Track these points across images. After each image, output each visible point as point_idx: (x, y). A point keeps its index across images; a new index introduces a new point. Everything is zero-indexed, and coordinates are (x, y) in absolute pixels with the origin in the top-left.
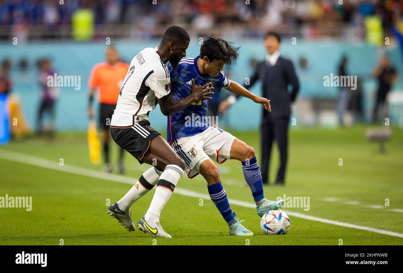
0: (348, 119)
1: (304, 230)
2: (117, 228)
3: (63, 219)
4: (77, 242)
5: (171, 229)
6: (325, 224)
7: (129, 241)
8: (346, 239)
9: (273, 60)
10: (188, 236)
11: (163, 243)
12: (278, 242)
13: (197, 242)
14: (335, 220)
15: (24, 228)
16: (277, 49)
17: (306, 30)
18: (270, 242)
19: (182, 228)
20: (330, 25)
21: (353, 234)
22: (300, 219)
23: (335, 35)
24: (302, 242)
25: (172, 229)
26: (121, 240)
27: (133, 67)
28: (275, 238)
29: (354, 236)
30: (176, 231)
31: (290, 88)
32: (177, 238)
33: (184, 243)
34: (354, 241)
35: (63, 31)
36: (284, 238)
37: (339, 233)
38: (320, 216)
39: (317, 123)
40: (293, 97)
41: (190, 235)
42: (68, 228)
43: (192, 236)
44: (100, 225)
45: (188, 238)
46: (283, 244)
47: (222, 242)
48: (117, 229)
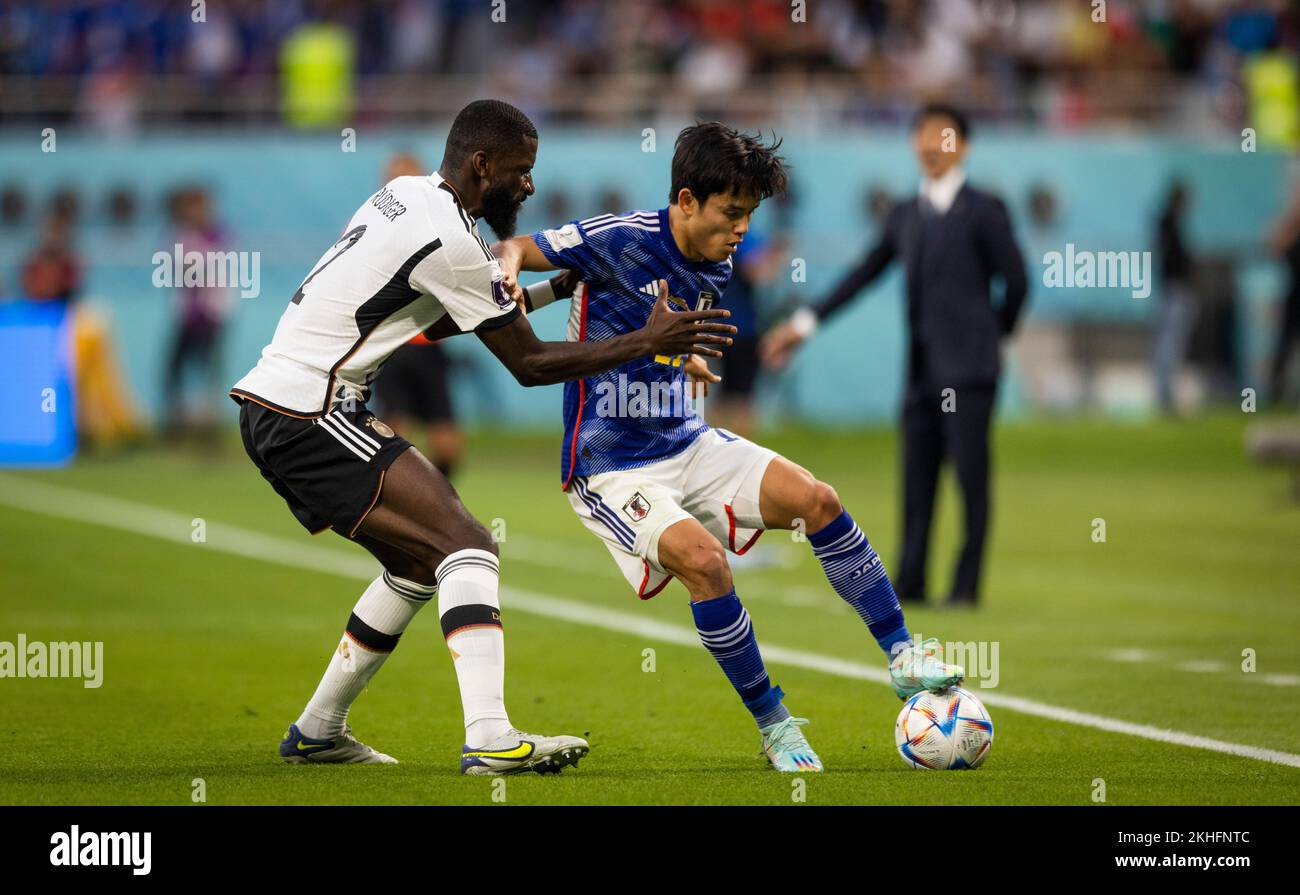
0: (1190, 390)
1: (1044, 753)
2: (428, 745)
3: (250, 713)
4: (295, 788)
5: (605, 749)
6: (1112, 734)
7: (469, 787)
8: (1183, 786)
9: (942, 194)
10: (664, 771)
11: (579, 794)
12: (958, 795)
13: (690, 793)
14: (1144, 721)
15: (124, 744)
16: (954, 159)
17: (1053, 100)
18: (930, 793)
19: (641, 745)
20: (1132, 83)
21: (1206, 770)
22: (1029, 720)
23: (1147, 114)
24: (1036, 795)
25: (608, 749)
26: (440, 786)
27: (361, 229)
28: (948, 780)
29: (1206, 774)
30: (624, 755)
31: (998, 290)
32: (626, 777)
33: (650, 795)
34: (1208, 792)
35: (253, 98)
36: (978, 781)
37: (1160, 765)
38: (1094, 710)
39: (1087, 402)
40: (1008, 319)
41: (667, 771)
42: (267, 742)
43: (675, 773)
44: (373, 736)
45: (662, 778)
46: (975, 802)
47: (773, 793)
48: (430, 748)
